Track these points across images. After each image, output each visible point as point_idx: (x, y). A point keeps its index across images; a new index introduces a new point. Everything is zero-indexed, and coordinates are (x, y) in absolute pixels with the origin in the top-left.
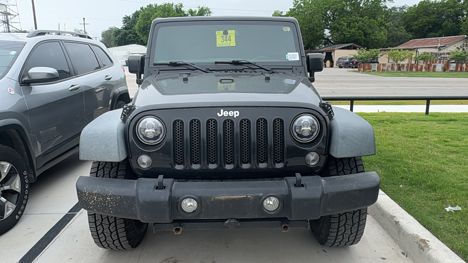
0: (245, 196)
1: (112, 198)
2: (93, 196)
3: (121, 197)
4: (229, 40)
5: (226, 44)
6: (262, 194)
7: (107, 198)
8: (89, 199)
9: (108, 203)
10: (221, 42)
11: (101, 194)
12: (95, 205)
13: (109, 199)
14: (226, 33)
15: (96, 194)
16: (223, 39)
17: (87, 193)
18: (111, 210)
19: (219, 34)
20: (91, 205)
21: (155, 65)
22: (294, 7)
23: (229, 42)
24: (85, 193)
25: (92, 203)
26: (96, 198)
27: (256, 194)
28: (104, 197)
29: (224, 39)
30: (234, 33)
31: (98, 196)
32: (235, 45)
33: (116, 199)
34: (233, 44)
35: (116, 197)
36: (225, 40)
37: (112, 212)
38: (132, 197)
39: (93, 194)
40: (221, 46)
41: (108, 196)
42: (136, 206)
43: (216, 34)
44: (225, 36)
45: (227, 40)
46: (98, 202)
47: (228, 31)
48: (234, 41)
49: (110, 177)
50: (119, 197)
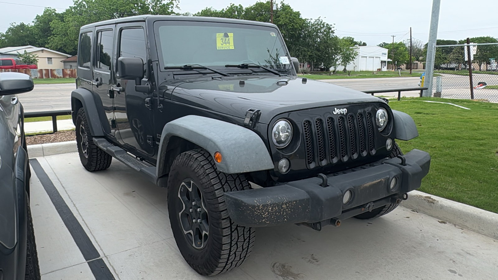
0: (380, 180)
1: (288, 205)
2: (267, 207)
3: (296, 201)
4: (228, 43)
5: (226, 47)
6: (388, 176)
7: (283, 206)
8: (262, 212)
9: (283, 211)
10: (221, 45)
11: (276, 204)
12: (269, 217)
13: (285, 206)
14: (226, 36)
15: (271, 205)
16: (222, 41)
17: (261, 205)
18: (285, 218)
19: (219, 36)
20: (264, 218)
21: (166, 68)
22: (75, 6)
23: (228, 44)
24: (259, 206)
25: (266, 215)
26: (270, 209)
27: (386, 177)
28: (279, 205)
29: (224, 41)
30: (233, 36)
31: (273, 206)
32: (233, 48)
33: (292, 205)
34: (232, 47)
35: (292, 203)
36: (225, 43)
37: (286, 220)
38: (306, 199)
39: (268, 205)
40: (221, 49)
41: (284, 203)
42: (310, 208)
43: (217, 36)
44: (224, 39)
45: (226, 43)
46: (273, 213)
47: (228, 34)
48: (233, 44)
49: (238, 190)
50: (295, 203)
